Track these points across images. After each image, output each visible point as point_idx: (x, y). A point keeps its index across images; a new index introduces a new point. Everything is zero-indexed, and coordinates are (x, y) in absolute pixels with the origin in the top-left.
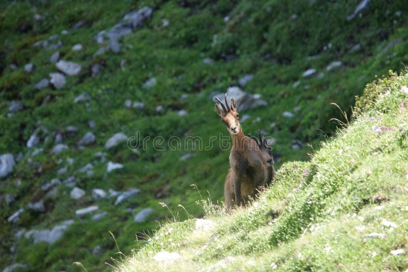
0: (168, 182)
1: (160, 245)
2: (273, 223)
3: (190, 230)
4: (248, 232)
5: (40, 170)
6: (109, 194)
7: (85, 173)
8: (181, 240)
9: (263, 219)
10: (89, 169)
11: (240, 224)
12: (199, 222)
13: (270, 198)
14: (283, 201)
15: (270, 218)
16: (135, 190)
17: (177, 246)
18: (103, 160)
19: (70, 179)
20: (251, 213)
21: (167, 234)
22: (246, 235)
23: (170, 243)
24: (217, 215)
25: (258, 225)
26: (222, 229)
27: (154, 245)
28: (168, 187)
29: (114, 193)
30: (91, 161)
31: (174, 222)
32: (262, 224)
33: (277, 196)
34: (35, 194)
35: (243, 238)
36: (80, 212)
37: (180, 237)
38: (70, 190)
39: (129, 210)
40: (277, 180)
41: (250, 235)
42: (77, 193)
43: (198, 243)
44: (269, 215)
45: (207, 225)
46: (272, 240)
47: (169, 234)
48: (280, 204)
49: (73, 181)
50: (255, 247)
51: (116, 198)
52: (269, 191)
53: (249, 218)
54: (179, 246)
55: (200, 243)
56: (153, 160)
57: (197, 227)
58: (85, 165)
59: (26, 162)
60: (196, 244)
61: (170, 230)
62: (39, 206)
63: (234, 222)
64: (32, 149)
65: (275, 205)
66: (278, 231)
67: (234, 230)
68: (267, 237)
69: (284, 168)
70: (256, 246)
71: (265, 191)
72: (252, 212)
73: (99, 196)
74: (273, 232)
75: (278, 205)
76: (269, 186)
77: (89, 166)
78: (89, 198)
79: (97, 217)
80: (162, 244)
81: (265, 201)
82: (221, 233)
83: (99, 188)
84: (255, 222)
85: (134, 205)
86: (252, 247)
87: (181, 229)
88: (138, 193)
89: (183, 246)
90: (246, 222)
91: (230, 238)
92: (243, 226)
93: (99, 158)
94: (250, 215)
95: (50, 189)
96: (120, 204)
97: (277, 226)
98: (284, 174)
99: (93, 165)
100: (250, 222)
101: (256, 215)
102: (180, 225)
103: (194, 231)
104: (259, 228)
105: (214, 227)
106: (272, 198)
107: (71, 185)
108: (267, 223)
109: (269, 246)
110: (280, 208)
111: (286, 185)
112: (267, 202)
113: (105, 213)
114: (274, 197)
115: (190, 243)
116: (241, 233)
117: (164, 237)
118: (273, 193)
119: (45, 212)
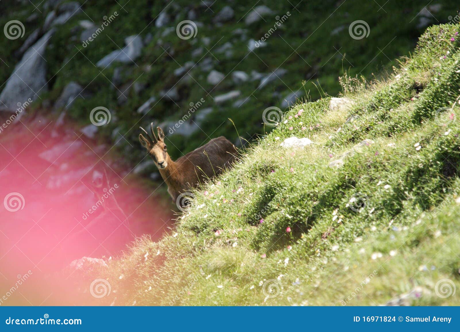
0: (319, 60)
1: (288, 130)
2: (417, 98)
3: (323, 111)
4: (389, 110)
5: (172, 52)
6: (251, 77)
7: (224, 54)
8: (313, 123)
9: (405, 94)
10: (228, 49)
11: (380, 101)
12: (334, 101)
13: (413, 69)
14: (428, 72)
15: (414, 92)
16: (282, 71)
17: (309, 130)
18: (243, 38)
19: (207, 61)
20: (392, 88)
21: (296, 116)
22: (386, 113)
23: (300, 127)
24: (355, 92)
25: (400, 101)
26: (360, 107)
27: (282, 130)
28: (319, 66)
29: (257, 76)
30: (230, 40)
31: (304, 102)
32: (404, 100)
33: (421, 66)
34: (167, 80)
35: (383, 118)
36: (219, 98)
37: (312, 120)
38: (206, 74)
39: (275, 94)
40: (421, 47)
41: (391, 113)
42: (215, 77)
43: (333, 126)
44: (412, 89)
45: (344, 104)
46: (415, 117)
47: (299, 116)
48: (425, 76)
49: (210, 63)
50: (397, 127)
51: (259, 81)
52: (412, 61)
53: (391, 94)
54: (311, 130)
55: (335, 125)
56: (301, 35)
57: (332, 107)
58: (223, 44)
59: (156, 45)
60: (331, 126)
61: (301, 112)
62: (171, 93)
63: (374, 99)
64: (162, 29)
65: (419, 77)
66: (423, 106)
67: (373, 108)
68: (410, 114)
69: (429, 33)
70: (399, 126)
71: (408, 62)
72: (393, 86)
73: (240, 80)
74: (416, 108)
75: (423, 76)
76: (412, 55)
77: (228, 45)
78: (229, 83)
79: (239, 103)
80: (291, 128)
81: (407, 73)
82: (358, 112)
83: (240, 69)
84: (396, 97)
85: (281, 89)
86: (393, 127)
87: (313, 111)
88: (286, 74)
89: (317, 129)
90: (386, 98)
91: (369, 118)
92: (384, 103)
93: (238, 36)
94: (391, 90)
95: (184, 74)
96: (265, 88)
97: (421, 100)
98: (428, 40)
99: (232, 43)
100: (391, 98)
101: (398, 90)
102: (311, 106)
103: (328, 111)
104: (402, 105)
105: (351, 106)
106: (415, 69)
107: (208, 68)
108: (411, 98)
109: (413, 125)
110: (426, 79)
111: (431, 52)
112: (411, 73)
113: (247, 99)
114: (418, 68)
115: (324, 126)
116: (381, 111)
117: (293, 120)
118: (416, 62)
119: (179, 101)
